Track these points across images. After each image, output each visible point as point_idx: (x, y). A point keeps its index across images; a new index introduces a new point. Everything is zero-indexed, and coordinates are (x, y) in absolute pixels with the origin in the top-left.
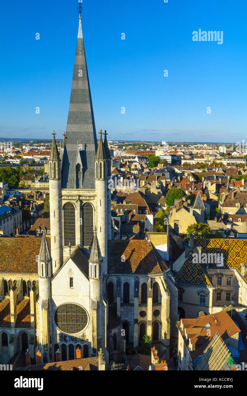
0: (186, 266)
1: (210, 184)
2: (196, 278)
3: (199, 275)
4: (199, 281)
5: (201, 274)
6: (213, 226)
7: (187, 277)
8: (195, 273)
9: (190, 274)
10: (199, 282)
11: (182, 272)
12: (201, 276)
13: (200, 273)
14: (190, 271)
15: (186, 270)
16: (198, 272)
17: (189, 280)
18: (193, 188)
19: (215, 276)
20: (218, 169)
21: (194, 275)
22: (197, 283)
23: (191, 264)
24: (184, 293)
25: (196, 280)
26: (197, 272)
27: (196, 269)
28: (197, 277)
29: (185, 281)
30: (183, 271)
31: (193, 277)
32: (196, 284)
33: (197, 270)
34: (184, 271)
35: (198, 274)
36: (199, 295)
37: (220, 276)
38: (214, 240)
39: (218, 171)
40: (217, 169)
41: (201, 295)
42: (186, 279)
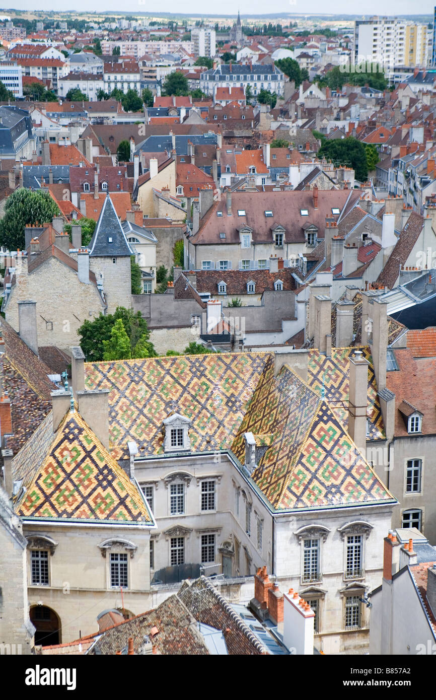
0: (58, 462)
1: (154, 164)
2: (92, 497)
3: (105, 488)
4: (103, 506)
5: (110, 483)
6: (161, 314)
7: (62, 499)
8: (91, 483)
9: (72, 488)
10: (102, 512)
11: (45, 481)
12: (109, 489)
13: (105, 479)
14: (72, 477)
15: (59, 476)
16: (101, 477)
17: (69, 510)
18: (96, 183)
19: (162, 485)
20: (187, 112)
21: (86, 487)
22: (97, 517)
23: (74, 454)
24: (52, 554)
25: (93, 505)
26: (96, 478)
27: (93, 466)
28: (95, 494)
29: (55, 515)
30: (46, 479)
31: (82, 496)
32: (93, 517)
33: (96, 471)
34: (52, 479)
35: (100, 484)
36: (104, 556)
37: (178, 482)
38: (154, 363)
39: (185, 119)
40: (183, 113)
41: (112, 555)
42: (57, 506)
